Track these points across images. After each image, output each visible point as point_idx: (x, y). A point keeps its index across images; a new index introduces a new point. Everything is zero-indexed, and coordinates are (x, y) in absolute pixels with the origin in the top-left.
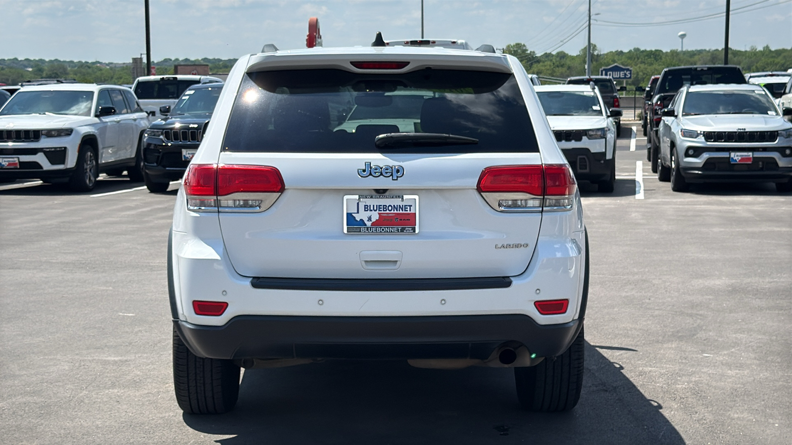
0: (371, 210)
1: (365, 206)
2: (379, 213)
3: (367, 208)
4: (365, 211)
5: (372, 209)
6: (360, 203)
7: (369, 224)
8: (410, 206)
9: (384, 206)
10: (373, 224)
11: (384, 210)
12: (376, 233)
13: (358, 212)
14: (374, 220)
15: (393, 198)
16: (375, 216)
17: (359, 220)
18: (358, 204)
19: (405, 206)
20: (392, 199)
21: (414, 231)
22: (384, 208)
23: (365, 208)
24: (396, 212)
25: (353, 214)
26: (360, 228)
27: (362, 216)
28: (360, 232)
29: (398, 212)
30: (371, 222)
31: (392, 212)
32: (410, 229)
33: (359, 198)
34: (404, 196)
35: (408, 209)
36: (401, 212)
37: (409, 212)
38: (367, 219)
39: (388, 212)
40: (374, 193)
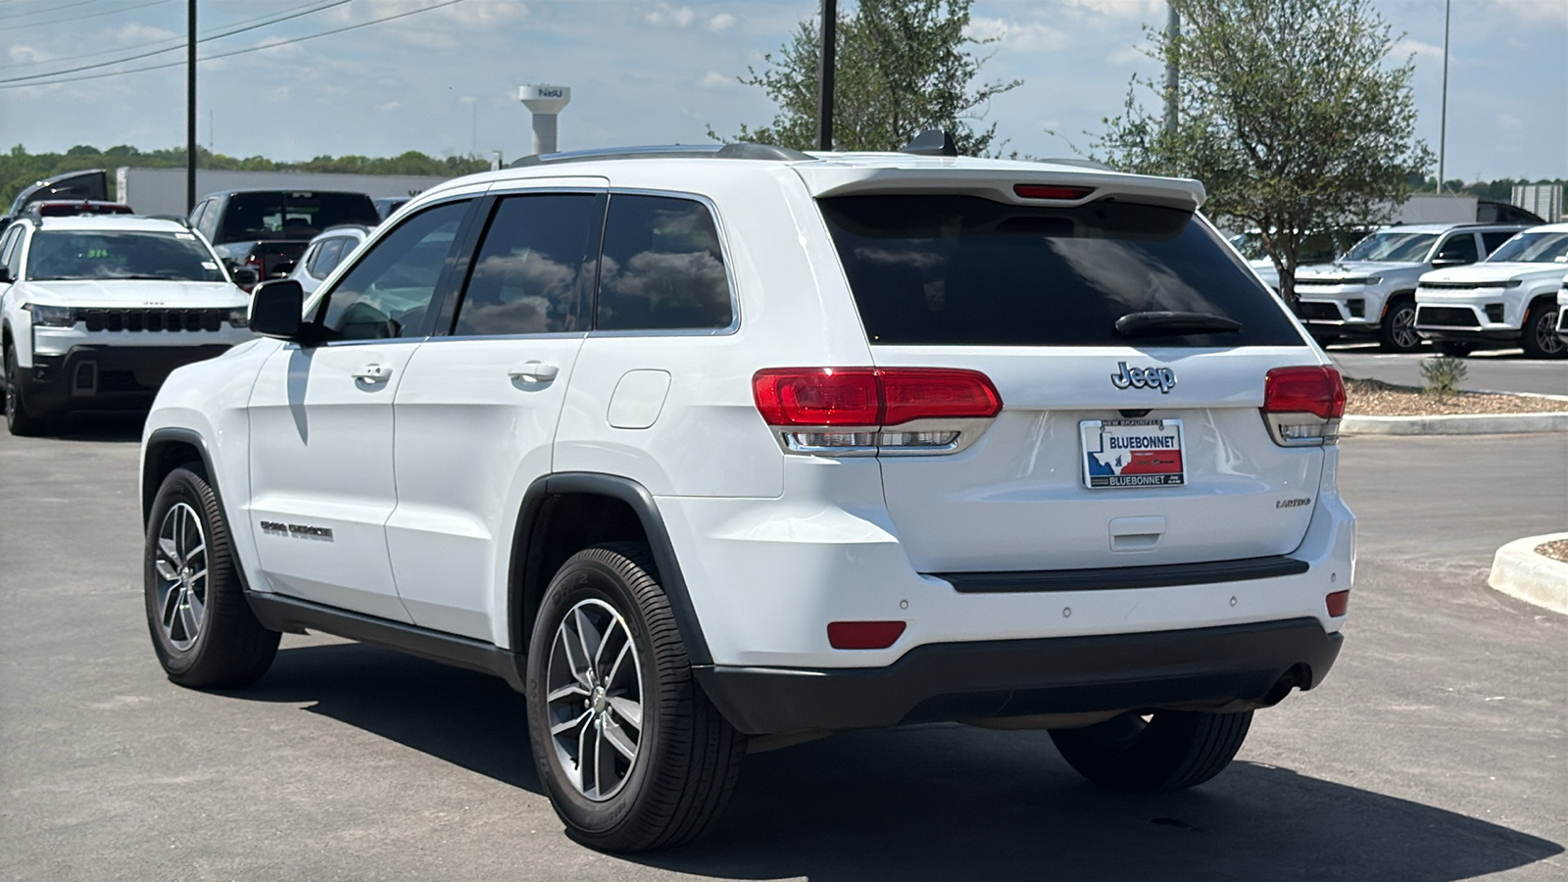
0: (1120, 447)
1: (1111, 439)
2: (1132, 452)
3: (1114, 444)
4: (1112, 447)
5: (1121, 444)
6: (1104, 435)
7: (1117, 470)
8: (1172, 438)
9: (1137, 438)
10: (1124, 471)
11: (1138, 447)
12: (1130, 487)
13: (1102, 451)
14: (1124, 464)
15: (1148, 424)
16: (1127, 459)
17: (1103, 464)
18: (1101, 435)
19: (1167, 438)
20: (1148, 427)
21: (1182, 482)
22: (1137, 443)
23: (1112, 443)
24: (1153, 448)
25: (1095, 455)
26: (1108, 478)
27: (1107, 457)
28: (1109, 485)
29: (1157, 449)
30: (1121, 468)
31: (1149, 449)
32: (1177, 478)
33: (1103, 426)
34: (1164, 421)
35: (1170, 444)
36: (1161, 448)
37: (1170, 448)
38: (1115, 462)
39: (1143, 448)
40: (1120, 417)
